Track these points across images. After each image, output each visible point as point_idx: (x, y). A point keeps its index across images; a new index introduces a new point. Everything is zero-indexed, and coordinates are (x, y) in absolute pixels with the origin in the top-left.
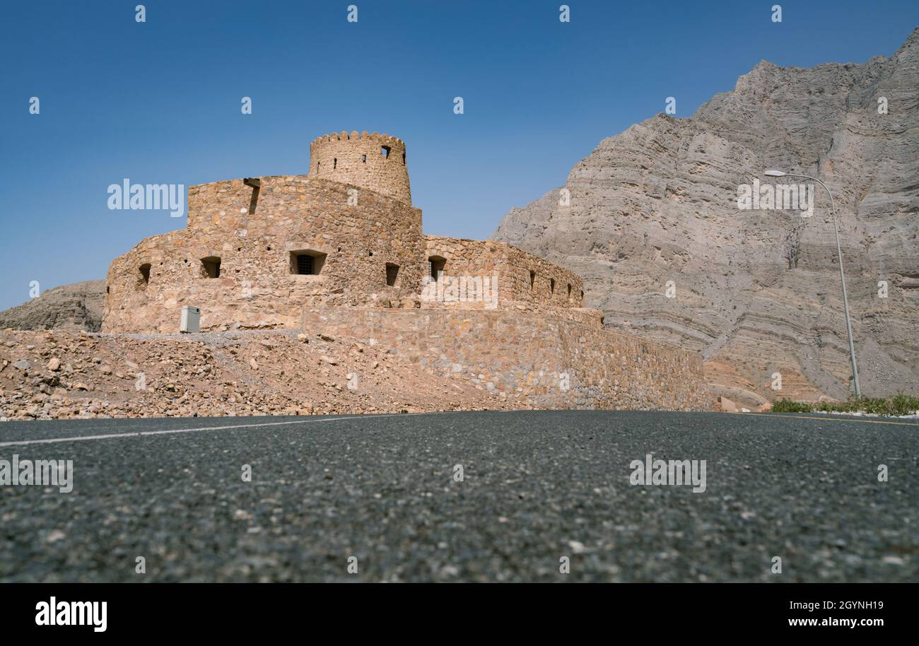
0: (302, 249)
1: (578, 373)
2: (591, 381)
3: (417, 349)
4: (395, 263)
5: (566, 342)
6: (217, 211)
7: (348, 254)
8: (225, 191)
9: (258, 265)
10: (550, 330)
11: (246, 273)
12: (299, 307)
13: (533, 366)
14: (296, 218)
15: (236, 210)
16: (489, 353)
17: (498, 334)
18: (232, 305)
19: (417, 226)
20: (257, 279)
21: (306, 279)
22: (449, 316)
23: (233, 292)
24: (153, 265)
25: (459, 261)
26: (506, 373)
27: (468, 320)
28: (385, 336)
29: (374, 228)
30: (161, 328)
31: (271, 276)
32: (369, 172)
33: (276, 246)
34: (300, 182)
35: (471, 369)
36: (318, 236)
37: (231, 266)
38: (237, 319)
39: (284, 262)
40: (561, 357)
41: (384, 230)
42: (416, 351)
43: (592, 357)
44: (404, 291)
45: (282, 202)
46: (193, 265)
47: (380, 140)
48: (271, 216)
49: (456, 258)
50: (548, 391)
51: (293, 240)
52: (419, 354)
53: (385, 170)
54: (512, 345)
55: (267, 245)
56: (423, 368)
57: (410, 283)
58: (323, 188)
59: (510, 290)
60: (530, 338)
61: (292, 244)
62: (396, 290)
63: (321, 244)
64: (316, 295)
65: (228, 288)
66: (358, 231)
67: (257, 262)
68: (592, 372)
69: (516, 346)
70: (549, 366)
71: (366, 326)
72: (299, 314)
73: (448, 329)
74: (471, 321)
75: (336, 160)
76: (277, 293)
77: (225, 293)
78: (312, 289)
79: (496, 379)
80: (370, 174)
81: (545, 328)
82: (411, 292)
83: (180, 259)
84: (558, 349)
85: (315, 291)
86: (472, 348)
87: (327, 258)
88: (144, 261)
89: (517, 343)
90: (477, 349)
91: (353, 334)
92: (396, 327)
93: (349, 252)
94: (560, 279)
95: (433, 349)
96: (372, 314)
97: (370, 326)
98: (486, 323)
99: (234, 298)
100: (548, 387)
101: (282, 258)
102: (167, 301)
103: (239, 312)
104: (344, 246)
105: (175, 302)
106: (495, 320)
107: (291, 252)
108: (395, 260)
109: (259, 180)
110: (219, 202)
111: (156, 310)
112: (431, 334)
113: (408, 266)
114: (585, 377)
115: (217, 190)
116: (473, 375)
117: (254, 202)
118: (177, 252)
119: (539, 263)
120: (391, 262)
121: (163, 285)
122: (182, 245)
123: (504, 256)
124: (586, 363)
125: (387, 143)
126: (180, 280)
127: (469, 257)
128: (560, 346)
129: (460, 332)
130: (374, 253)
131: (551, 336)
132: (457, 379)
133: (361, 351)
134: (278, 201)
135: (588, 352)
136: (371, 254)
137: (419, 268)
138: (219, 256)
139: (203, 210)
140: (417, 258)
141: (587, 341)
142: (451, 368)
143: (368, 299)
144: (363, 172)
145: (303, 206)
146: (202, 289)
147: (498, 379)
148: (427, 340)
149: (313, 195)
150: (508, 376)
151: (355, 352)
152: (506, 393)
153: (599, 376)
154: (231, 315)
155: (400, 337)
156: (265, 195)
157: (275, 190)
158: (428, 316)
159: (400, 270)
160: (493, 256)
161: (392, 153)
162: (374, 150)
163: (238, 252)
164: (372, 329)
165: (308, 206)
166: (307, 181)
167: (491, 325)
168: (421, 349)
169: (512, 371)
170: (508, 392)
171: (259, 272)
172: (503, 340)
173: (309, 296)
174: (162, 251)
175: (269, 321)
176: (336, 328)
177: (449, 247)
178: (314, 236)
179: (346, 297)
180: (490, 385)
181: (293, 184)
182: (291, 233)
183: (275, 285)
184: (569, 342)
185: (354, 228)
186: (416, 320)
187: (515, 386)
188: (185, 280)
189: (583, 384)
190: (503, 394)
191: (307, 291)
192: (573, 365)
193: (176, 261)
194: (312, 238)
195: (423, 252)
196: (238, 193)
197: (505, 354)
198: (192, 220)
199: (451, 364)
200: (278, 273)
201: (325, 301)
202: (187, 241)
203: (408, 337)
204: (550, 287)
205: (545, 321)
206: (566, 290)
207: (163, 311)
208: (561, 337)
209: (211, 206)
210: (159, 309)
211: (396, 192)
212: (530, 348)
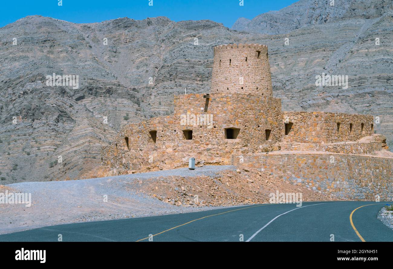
0: (230, 127)
1: (357, 181)
2: (364, 184)
3: (282, 172)
4: (269, 129)
5: (351, 167)
6: (189, 108)
7: (249, 128)
8: (192, 99)
9: (210, 135)
10: (343, 162)
11: (205, 138)
12: (229, 154)
13: (334, 179)
14: (227, 113)
15: (199, 108)
16: (314, 173)
17: (318, 165)
18: (200, 153)
19: (279, 108)
20: (210, 141)
21: (232, 141)
22: (296, 157)
23: (199, 147)
24: (158, 132)
25: (300, 123)
26: (321, 182)
27: (304, 159)
28: (268, 167)
29: (260, 114)
30: (166, 162)
31: (216, 140)
32: (249, 67)
33: (218, 126)
34: (228, 96)
35: (306, 181)
36: (236, 121)
37: (198, 135)
38: (203, 159)
39: (222, 134)
40: (348, 174)
41: (264, 114)
42: (281, 173)
43: (365, 172)
44: (273, 142)
45: (220, 106)
46: (179, 133)
47: (255, 48)
48: (215, 112)
49: (298, 122)
50: (341, 190)
51: (226, 123)
52: (282, 175)
53: (257, 65)
54: (325, 170)
55: (214, 126)
56: (284, 181)
57: (276, 137)
58: (238, 97)
59: (325, 136)
60: (333, 166)
61: (225, 125)
62: (269, 142)
63: (238, 124)
64: (237, 148)
65: (197, 144)
66: (253, 116)
67: (210, 133)
68: (365, 180)
69: (326, 170)
70: (342, 179)
71: (260, 163)
72: (230, 157)
73: (295, 163)
74: (306, 159)
75: (230, 60)
76: (220, 148)
77: (196, 147)
78: (235, 146)
79: (317, 185)
80: (249, 68)
81: (341, 161)
82: (276, 142)
83: (172, 130)
84: (347, 171)
85: (236, 147)
86: (306, 171)
87: (241, 131)
88: (153, 129)
89: (327, 169)
90: (308, 172)
91: (254, 167)
92: (273, 163)
93: (250, 127)
94: (356, 122)
95: (288, 172)
96: (262, 157)
97: (261, 163)
98: (313, 160)
99: (200, 150)
100: (341, 189)
101: (221, 132)
102: (167, 149)
103: (203, 156)
104: (247, 124)
105: (172, 150)
106: (317, 158)
107: (225, 129)
108: (269, 128)
109: (209, 95)
110: (190, 104)
111: (162, 153)
112: (288, 166)
113: (275, 129)
114: (360, 182)
115: (188, 98)
116: (306, 183)
117: (207, 105)
118: (171, 126)
119: (343, 117)
120: (267, 129)
121: (164, 141)
122: (172, 123)
123: (322, 119)
124: (362, 176)
125: (258, 49)
126: (173, 140)
127: (304, 121)
128: (348, 169)
129: (301, 164)
130: (260, 126)
131: (343, 165)
132: (299, 185)
133: (260, 176)
134: (218, 105)
135: (363, 170)
136: (259, 127)
137: (279, 129)
138: (191, 130)
139: (182, 107)
140: (279, 124)
141: (363, 165)
142: (297, 180)
143: (258, 148)
144: (246, 67)
145: (230, 107)
146: (184, 145)
147: (318, 185)
148: (286, 168)
149: (233, 101)
150: (322, 184)
151: (258, 176)
152: (322, 192)
153: (368, 182)
154: (199, 157)
155: (275, 167)
156: (212, 102)
157: (216, 100)
158: (286, 158)
159: (271, 132)
160: (317, 119)
161: (261, 55)
162: (252, 54)
163: (201, 128)
164: (262, 164)
165: (232, 107)
166: (231, 95)
167: (315, 161)
168: (284, 173)
169: (324, 181)
170: (322, 191)
171: (211, 138)
172: (320, 168)
173: (233, 149)
174: (162, 125)
175: (217, 160)
176: (247, 164)
177: (294, 116)
178: (235, 121)
179: (250, 149)
180: (314, 188)
181: (225, 97)
182: (225, 120)
183: (218, 144)
184: (353, 166)
185: (251, 115)
186: (281, 160)
187: (326, 188)
188: (176, 140)
189: (360, 186)
190: (320, 192)
191: (233, 147)
192: (354, 177)
193: (170, 131)
194: (234, 122)
195: (282, 121)
196: (199, 100)
197: (321, 174)
198: (177, 112)
199: (296, 179)
200: (220, 138)
201: (241, 151)
202: (175, 122)
203: (278, 167)
204: (349, 128)
205: (341, 158)
206: (360, 128)
207: (166, 154)
208: (348, 165)
209: (186, 105)
210: (163, 153)
211: (264, 78)
212: (333, 170)
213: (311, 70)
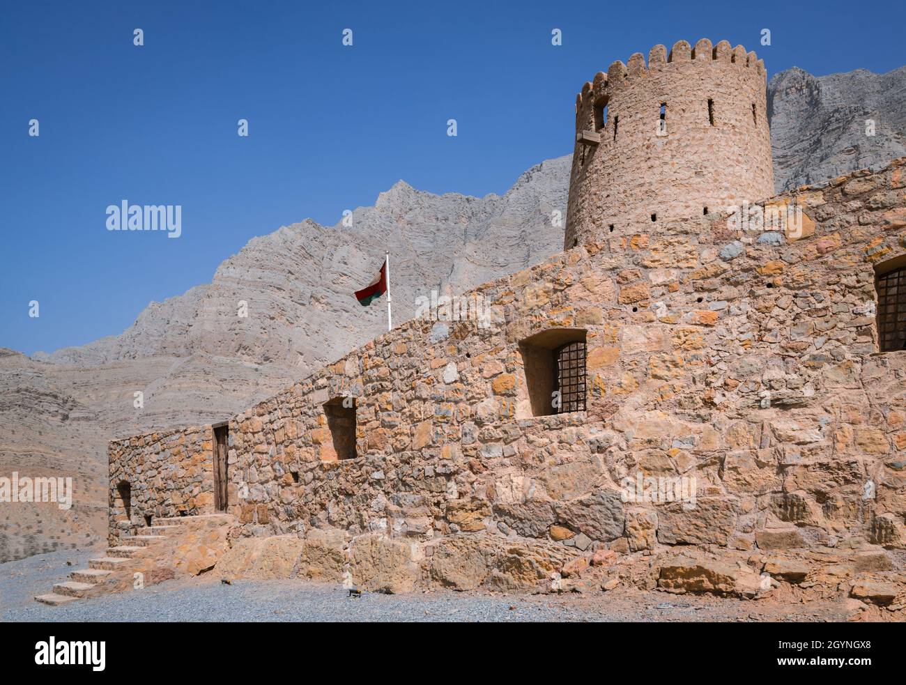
213: (125, 403)
